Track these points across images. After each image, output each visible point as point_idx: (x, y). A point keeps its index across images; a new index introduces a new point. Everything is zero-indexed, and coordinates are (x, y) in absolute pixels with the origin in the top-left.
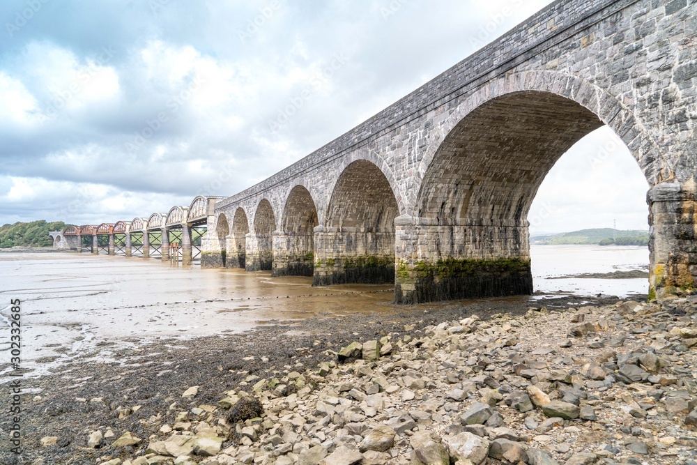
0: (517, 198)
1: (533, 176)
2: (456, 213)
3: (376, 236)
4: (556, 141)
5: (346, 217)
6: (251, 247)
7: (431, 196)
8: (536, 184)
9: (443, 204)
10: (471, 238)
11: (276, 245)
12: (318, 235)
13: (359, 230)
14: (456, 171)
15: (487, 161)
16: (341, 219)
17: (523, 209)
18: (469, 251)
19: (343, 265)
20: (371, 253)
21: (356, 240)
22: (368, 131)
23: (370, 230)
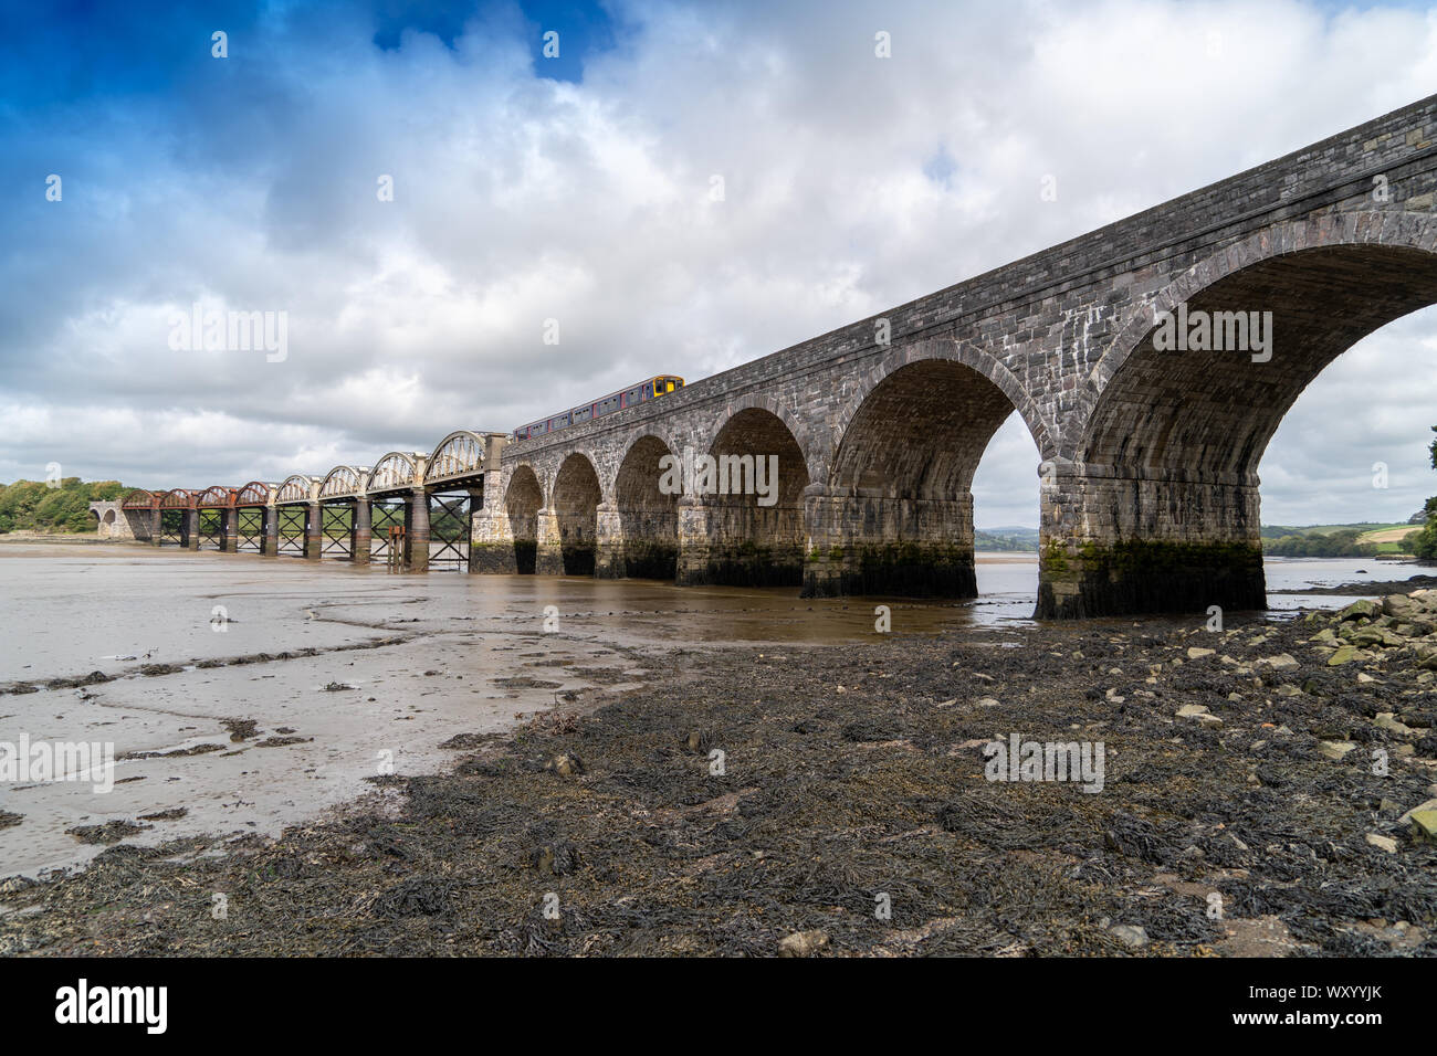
0: (1245, 434)
1: (1278, 394)
2: (1144, 457)
3: (917, 505)
4: (1335, 333)
5: (866, 468)
6: (608, 530)
7: (1109, 424)
8: (1280, 409)
9: (1127, 439)
10: (1168, 503)
11: (685, 525)
12: (813, 501)
13: (888, 493)
14: (1157, 383)
15: (1212, 364)
16: (857, 473)
17: (1253, 455)
18: (1165, 527)
19: (860, 561)
20: (909, 538)
21: (881, 513)
22: (954, 307)
23: (905, 495)
